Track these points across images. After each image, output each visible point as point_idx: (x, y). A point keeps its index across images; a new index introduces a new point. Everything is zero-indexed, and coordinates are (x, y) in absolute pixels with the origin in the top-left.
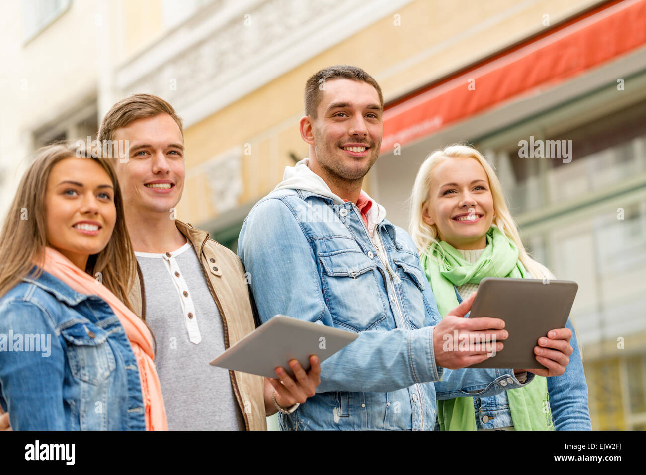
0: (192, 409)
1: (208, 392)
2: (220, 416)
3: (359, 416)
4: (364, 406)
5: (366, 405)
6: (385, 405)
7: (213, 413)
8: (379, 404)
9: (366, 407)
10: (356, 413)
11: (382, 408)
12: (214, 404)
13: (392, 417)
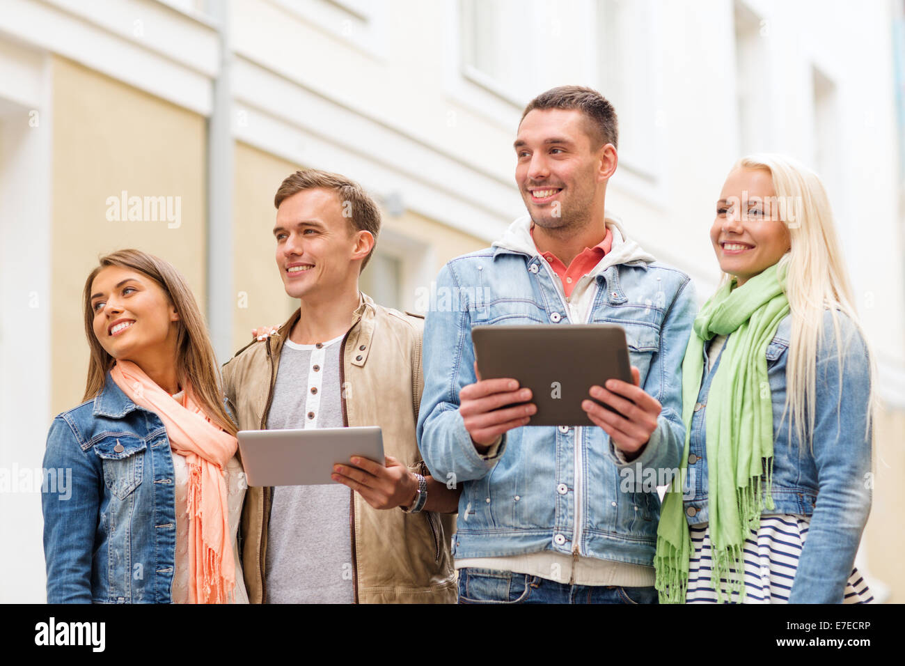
0: (305, 516)
1: (322, 498)
2: (332, 524)
3: (482, 512)
4: (488, 500)
5: (491, 498)
6: (513, 499)
7: (326, 520)
8: (506, 498)
9: (491, 501)
10: (481, 508)
11: (510, 503)
12: (327, 511)
13: (522, 513)
